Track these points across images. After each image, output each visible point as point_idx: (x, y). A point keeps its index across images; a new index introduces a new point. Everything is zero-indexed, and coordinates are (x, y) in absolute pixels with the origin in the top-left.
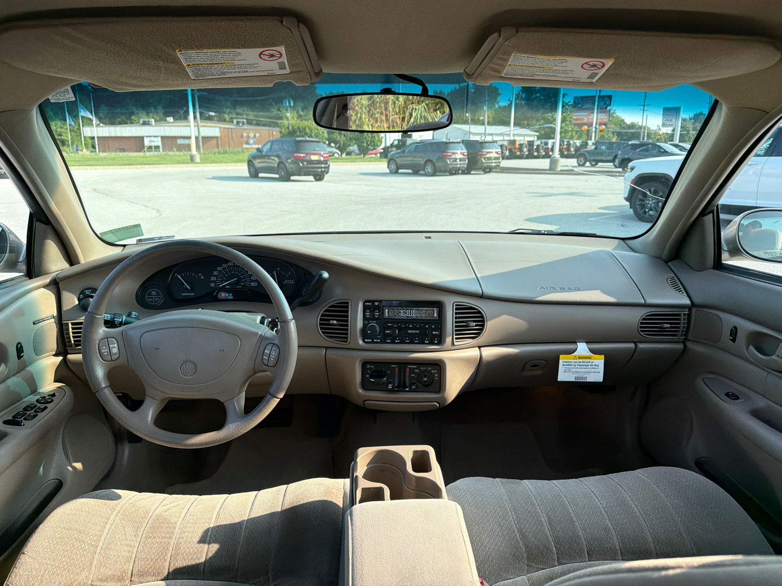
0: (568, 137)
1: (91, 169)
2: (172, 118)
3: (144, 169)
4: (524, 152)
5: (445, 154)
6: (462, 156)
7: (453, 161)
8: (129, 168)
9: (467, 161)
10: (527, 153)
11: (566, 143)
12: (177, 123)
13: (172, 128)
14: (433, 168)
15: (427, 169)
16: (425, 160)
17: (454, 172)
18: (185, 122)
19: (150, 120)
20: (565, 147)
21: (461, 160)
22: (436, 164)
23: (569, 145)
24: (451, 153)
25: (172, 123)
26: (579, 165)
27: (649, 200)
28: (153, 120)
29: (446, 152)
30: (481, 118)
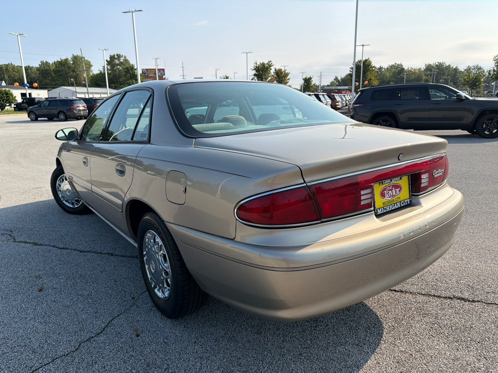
5: (72, 107)
6: (83, 108)
7: (78, 111)
9: (87, 111)
14: (64, 116)
15: (60, 117)
16: (58, 111)
17: (79, 118)
21: (83, 110)
22: (67, 113)
24: (76, 106)
29: (72, 106)
30: (83, 82)
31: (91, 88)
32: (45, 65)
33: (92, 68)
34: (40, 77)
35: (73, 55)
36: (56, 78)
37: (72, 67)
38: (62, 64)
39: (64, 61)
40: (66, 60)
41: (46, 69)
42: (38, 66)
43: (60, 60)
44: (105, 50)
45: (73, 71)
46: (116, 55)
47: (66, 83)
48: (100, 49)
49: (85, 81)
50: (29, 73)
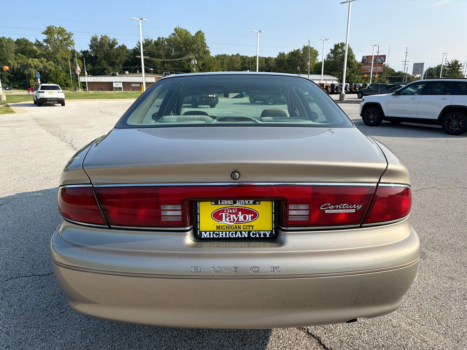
0: (355, 82)
1: (92, 100)
2: (128, 72)
3: (120, 101)
4: (329, 91)
8: (112, 100)
10: (330, 91)
11: (354, 85)
12: (130, 74)
13: (129, 78)
14: (274, 100)
15: (271, 101)
16: (269, 96)
18: (135, 74)
19: (116, 73)
20: (353, 87)
22: (276, 98)
23: (355, 86)
25: (128, 74)
26: (359, 98)
27: (371, 116)
28: (118, 73)
30: (306, 70)
31: (312, 75)
32: (282, 55)
33: (318, 57)
34: (276, 66)
35: (304, 46)
36: (287, 67)
37: (301, 57)
38: (295, 54)
39: (296, 52)
40: (298, 50)
41: (281, 59)
42: (276, 57)
43: (293, 51)
44: (326, 40)
45: (302, 60)
46: (340, 44)
47: (294, 71)
48: (321, 40)
49: (308, 69)
50: (269, 63)
